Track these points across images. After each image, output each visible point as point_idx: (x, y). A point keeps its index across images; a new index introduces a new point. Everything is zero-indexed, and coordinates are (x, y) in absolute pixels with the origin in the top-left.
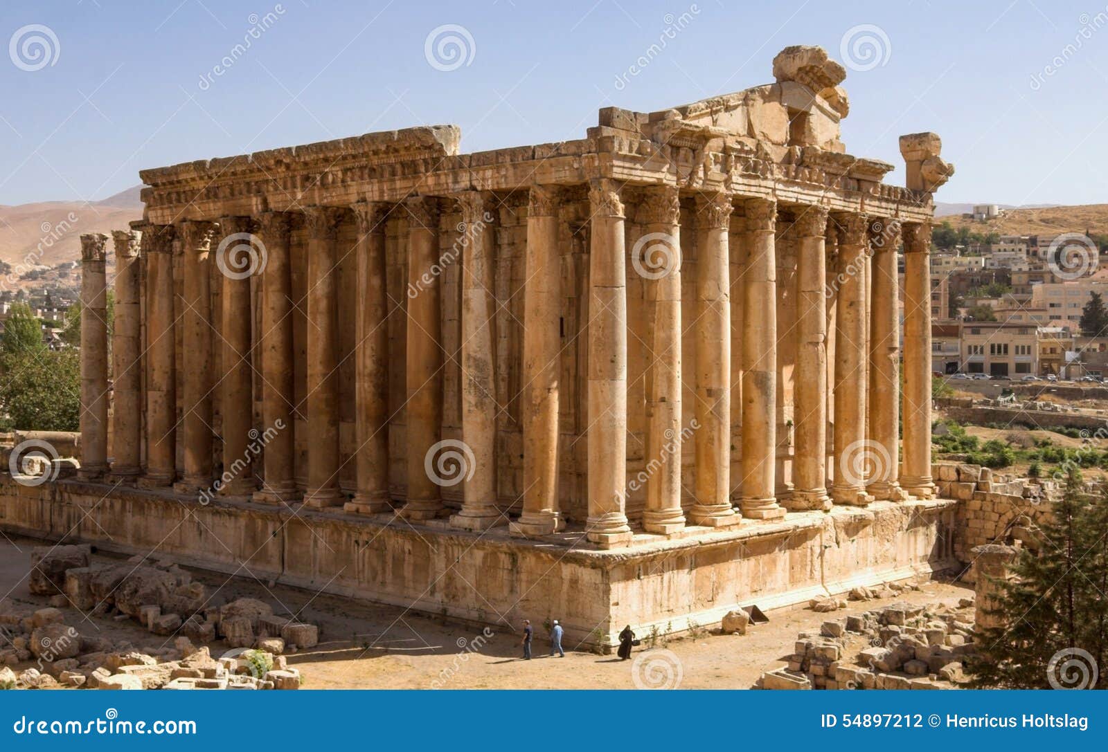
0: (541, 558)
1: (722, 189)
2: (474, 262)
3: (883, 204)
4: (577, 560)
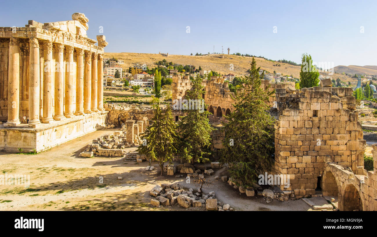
0: (15, 132)
3: (95, 49)
4: (27, 132)
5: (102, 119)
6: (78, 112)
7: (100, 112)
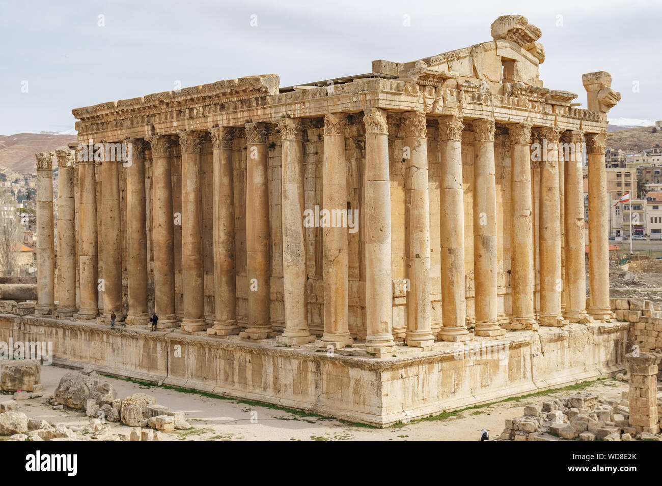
0: (336, 364)
1: (455, 113)
2: (289, 166)
3: (571, 120)
4: (360, 365)
5: (602, 349)
6: (517, 320)
7: (595, 324)
